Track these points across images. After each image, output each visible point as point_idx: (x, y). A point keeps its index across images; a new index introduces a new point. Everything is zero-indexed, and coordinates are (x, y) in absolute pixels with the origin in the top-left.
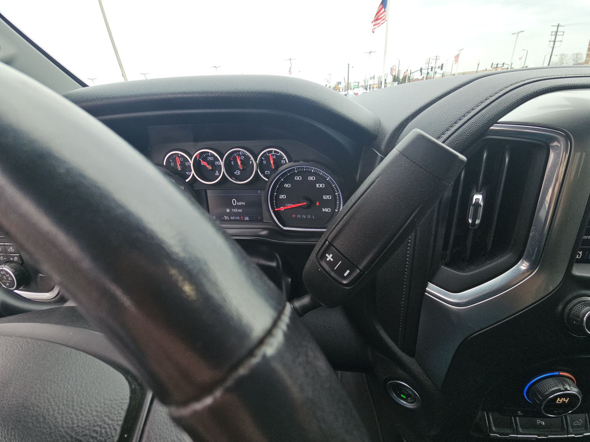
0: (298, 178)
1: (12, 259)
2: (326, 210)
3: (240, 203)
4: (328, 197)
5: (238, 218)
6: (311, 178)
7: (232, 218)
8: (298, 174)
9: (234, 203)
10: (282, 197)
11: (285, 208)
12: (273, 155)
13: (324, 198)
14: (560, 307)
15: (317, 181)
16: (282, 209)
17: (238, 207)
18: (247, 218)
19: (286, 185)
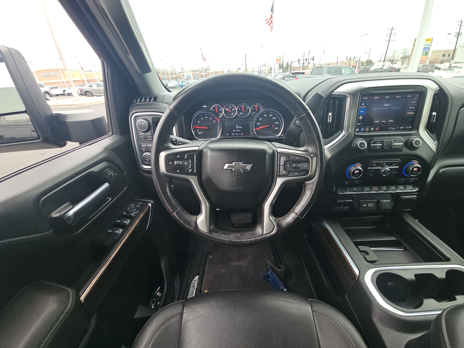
0: (265, 115)
1: (149, 150)
2: (276, 128)
3: (240, 127)
4: (277, 123)
5: (238, 134)
6: (270, 115)
7: (236, 134)
8: (265, 114)
9: (237, 127)
10: (258, 124)
11: (259, 128)
12: (256, 106)
13: (276, 123)
14: (353, 145)
15: (273, 116)
16: (258, 129)
17: (239, 129)
18: (242, 134)
19: (260, 119)
